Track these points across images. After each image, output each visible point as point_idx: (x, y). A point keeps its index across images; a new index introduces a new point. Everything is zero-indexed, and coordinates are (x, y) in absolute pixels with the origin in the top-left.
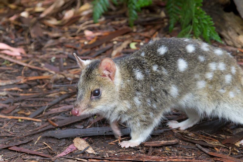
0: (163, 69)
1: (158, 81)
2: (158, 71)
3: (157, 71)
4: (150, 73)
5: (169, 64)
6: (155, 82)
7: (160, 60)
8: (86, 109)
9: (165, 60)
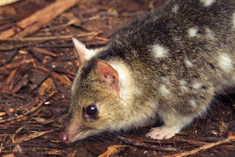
0: (208, 30)
1: (197, 51)
2: (199, 36)
3: (196, 37)
4: (181, 40)
5: (219, 20)
6: (192, 53)
7: (204, 15)
8: (78, 133)
9: (212, 14)
